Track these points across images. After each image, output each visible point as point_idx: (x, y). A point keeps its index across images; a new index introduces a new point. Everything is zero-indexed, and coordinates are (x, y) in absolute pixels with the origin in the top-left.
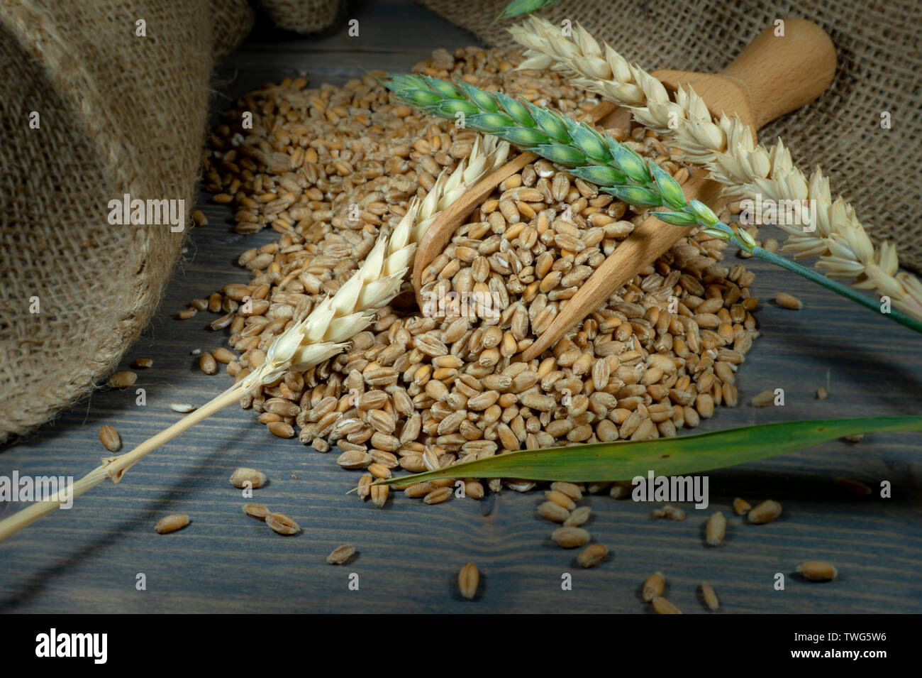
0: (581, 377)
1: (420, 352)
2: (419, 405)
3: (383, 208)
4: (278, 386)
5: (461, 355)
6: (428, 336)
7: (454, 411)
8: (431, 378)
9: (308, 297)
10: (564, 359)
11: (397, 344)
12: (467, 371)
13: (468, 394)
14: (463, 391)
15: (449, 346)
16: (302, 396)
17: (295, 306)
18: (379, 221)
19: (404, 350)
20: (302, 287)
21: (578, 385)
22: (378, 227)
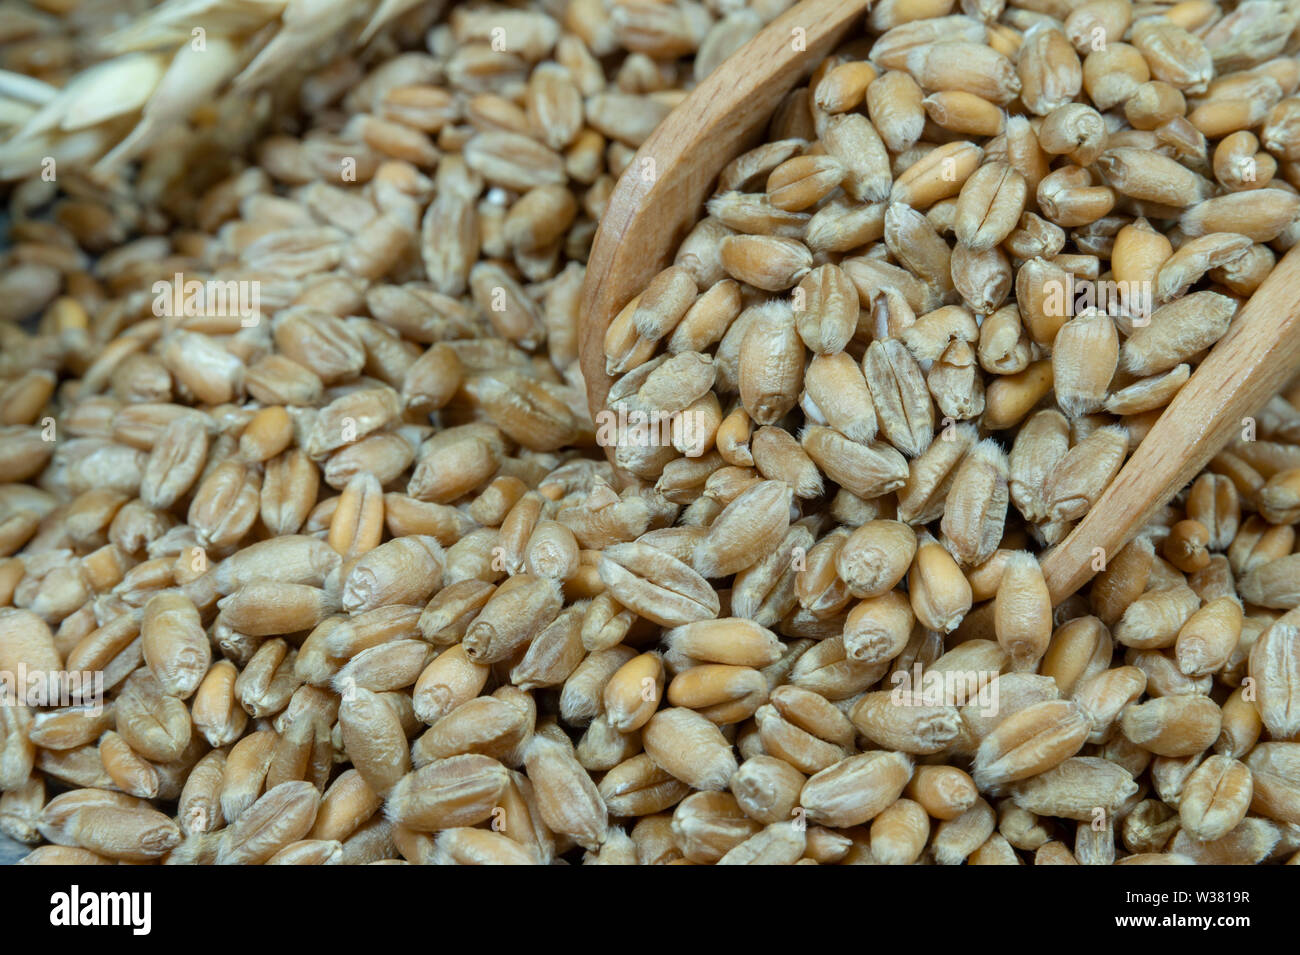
0: (1206, 685)
1: (619, 608)
2: (625, 805)
3: (441, 105)
4: (94, 742)
5: (768, 613)
6: (650, 551)
7: (759, 826)
8: (665, 703)
9: (194, 416)
10: (1142, 623)
11: (531, 578)
12: (797, 676)
13: (806, 760)
14: (788, 749)
15: (725, 585)
16: (183, 778)
17: (146, 449)
18: (428, 152)
19: (559, 599)
20: (163, 384)
21: (1206, 718)
22: (428, 170)
